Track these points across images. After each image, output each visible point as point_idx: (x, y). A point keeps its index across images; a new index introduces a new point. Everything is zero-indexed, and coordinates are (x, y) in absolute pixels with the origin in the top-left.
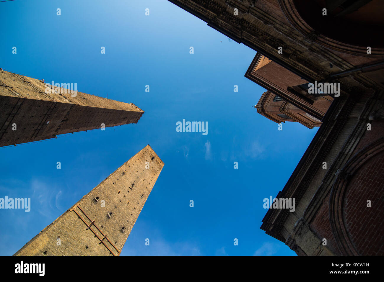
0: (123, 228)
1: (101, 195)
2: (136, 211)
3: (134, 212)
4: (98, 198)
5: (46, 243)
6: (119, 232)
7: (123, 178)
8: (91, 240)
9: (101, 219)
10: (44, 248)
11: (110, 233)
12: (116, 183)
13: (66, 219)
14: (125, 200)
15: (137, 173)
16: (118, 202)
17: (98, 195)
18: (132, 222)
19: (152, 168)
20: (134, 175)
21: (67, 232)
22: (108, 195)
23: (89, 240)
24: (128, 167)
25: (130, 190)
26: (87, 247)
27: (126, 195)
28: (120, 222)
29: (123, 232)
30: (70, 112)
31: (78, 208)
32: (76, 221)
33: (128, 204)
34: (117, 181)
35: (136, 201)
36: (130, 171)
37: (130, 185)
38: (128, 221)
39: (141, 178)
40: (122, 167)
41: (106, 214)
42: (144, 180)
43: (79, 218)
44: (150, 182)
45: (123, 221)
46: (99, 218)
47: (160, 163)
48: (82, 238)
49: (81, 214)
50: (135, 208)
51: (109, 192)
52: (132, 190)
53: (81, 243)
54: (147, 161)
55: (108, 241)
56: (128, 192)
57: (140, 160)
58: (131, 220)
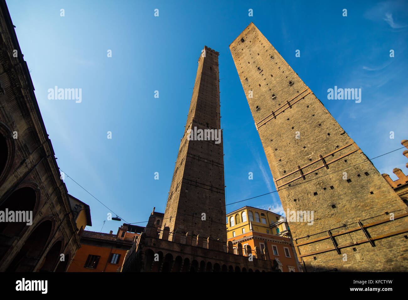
0: (290, 83)
1: (256, 104)
2: (282, 66)
3: (282, 69)
4: (257, 107)
5: (271, 149)
6: (291, 88)
7: (250, 80)
8: (284, 116)
9: (274, 106)
10: (273, 150)
11: (288, 97)
12: (252, 88)
13: (262, 134)
14: (268, 79)
15: (250, 64)
16: (267, 87)
17: (255, 106)
18: (290, 72)
19: (250, 42)
20: (251, 67)
21: (270, 134)
22: (258, 97)
23: (284, 117)
24: (243, 74)
25: (262, 73)
26: (288, 119)
27: (264, 77)
28: (283, 86)
29: (293, 83)
30: (200, 122)
31: (259, 124)
32: (266, 126)
33: (272, 76)
34: (251, 87)
35: (274, 65)
36: (246, 71)
37: (258, 72)
38: (287, 77)
39: (255, 59)
40: (241, 81)
41: (271, 100)
42: (258, 54)
43: (265, 124)
44: (263, 45)
45: (284, 83)
46: (272, 107)
47: (249, 30)
48: (280, 122)
49: (263, 122)
50: (279, 68)
51: (256, 96)
52: (262, 71)
53: (283, 124)
54: (242, 49)
55: (293, 100)
56: (263, 75)
57: (240, 58)
58: (287, 73)
